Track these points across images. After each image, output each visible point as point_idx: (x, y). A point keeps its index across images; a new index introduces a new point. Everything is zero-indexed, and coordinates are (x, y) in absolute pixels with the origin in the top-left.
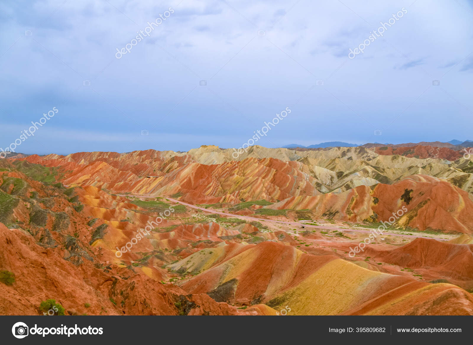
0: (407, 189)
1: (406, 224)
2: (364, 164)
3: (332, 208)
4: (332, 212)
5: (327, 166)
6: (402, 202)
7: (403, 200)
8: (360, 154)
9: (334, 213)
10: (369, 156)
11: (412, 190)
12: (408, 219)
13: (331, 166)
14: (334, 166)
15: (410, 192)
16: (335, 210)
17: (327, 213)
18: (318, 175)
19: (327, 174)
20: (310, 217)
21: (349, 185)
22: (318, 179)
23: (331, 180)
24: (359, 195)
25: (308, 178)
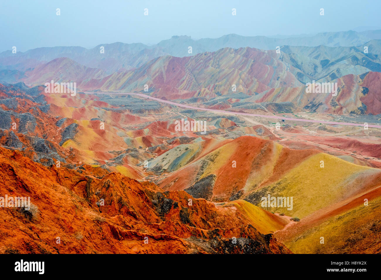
2: (353, 50)
3: (315, 100)
4: (315, 104)
5: (310, 54)
9: (317, 105)
13: (315, 54)
16: (319, 102)
17: (309, 105)
18: (300, 64)
19: (310, 63)
20: (291, 110)
21: (335, 74)
22: (300, 69)
23: (315, 69)
24: (345, 85)
25: (288, 68)
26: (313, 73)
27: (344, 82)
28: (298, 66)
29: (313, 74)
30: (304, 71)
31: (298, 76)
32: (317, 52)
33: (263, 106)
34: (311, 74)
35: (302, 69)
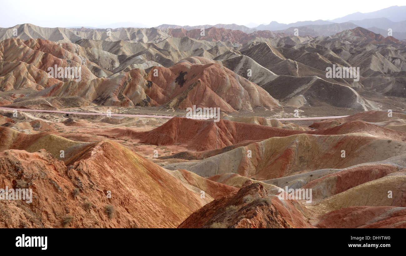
0: (182, 72)
1: (176, 106)
2: (151, 46)
3: (104, 94)
4: (103, 97)
5: (111, 49)
6: (176, 85)
7: (177, 83)
8: (152, 36)
9: (105, 98)
10: (161, 38)
11: (186, 73)
12: (179, 101)
13: (115, 49)
14: (118, 48)
15: (184, 74)
16: (107, 96)
17: (98, 99)
18: (97, 58)
19: (107, 58)
20: (78, 104)
21: (129, 68)
22: (97, 63)
23: (112, 64)
24: (132, 79)
25: (84, 63)
26: (111, 67)
27: (131, 76)
28: (94, 60)
29: (110, 69)
30: (101, 66)
31: (94, 70)
32: (117, 47)
33: (47, 101)
34: (109, 68)
35: (99, 63)
